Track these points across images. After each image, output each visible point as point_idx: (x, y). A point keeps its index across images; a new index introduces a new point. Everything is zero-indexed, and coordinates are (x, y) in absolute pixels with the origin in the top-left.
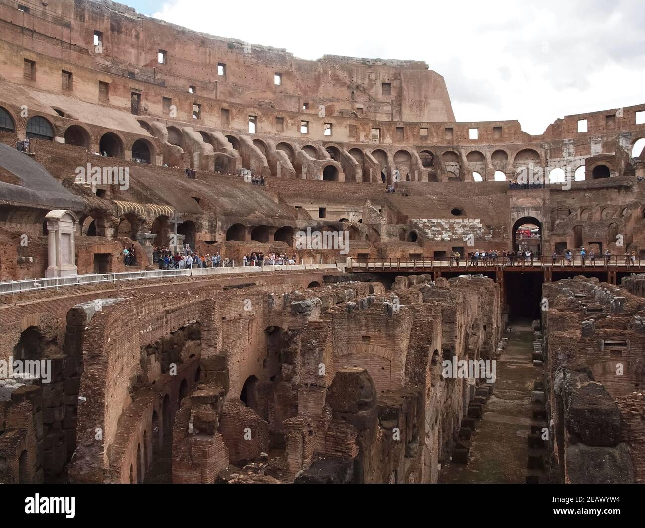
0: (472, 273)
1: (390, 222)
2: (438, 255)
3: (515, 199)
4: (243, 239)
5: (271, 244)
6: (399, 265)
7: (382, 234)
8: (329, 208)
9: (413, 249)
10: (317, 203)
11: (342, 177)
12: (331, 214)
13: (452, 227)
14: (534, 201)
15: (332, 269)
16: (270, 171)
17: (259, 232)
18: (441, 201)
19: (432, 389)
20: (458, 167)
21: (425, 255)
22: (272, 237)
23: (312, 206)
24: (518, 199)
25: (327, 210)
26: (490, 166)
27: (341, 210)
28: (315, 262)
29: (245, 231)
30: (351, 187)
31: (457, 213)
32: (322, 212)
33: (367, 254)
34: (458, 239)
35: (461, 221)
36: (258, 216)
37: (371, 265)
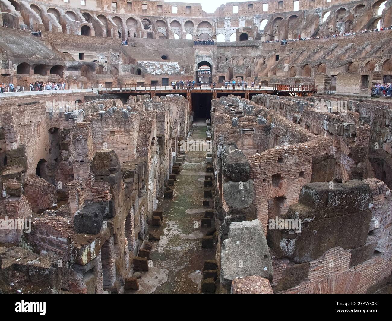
0: (173, 94)
1: (125, 63)
2: (154, 83)
3: (197, 50)
4: (28, 73)
5: (48, 76)
6: (131, 89)
7: (120, 70)
8: (86, 53)
9: (139, 79)
10: (78, 50)
11: (93, 33)
12: (87, 57)
13: (161, 66)
14: (208, 52)
15: (89, 92)
16: (44, 27)
17: (39, 69)
18: (155, 51)
19: (152, 159)
20: (165, 30)
21: (146, 83)
22: (49, 72)
23: (75, 52)
24: (199, 51)
25: (85, 54)
26: (184, 31)
27: (93, 55)
28: (78, 88)
29: (29, 68)
30: (100, 40)
31: (164, 58)
32: (81, 56)
33: (111, 82)
34: (165, 74)
35: (166, 63)
36: (38, 58)
37: (114, 89)
